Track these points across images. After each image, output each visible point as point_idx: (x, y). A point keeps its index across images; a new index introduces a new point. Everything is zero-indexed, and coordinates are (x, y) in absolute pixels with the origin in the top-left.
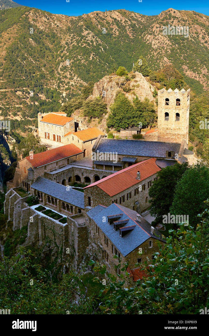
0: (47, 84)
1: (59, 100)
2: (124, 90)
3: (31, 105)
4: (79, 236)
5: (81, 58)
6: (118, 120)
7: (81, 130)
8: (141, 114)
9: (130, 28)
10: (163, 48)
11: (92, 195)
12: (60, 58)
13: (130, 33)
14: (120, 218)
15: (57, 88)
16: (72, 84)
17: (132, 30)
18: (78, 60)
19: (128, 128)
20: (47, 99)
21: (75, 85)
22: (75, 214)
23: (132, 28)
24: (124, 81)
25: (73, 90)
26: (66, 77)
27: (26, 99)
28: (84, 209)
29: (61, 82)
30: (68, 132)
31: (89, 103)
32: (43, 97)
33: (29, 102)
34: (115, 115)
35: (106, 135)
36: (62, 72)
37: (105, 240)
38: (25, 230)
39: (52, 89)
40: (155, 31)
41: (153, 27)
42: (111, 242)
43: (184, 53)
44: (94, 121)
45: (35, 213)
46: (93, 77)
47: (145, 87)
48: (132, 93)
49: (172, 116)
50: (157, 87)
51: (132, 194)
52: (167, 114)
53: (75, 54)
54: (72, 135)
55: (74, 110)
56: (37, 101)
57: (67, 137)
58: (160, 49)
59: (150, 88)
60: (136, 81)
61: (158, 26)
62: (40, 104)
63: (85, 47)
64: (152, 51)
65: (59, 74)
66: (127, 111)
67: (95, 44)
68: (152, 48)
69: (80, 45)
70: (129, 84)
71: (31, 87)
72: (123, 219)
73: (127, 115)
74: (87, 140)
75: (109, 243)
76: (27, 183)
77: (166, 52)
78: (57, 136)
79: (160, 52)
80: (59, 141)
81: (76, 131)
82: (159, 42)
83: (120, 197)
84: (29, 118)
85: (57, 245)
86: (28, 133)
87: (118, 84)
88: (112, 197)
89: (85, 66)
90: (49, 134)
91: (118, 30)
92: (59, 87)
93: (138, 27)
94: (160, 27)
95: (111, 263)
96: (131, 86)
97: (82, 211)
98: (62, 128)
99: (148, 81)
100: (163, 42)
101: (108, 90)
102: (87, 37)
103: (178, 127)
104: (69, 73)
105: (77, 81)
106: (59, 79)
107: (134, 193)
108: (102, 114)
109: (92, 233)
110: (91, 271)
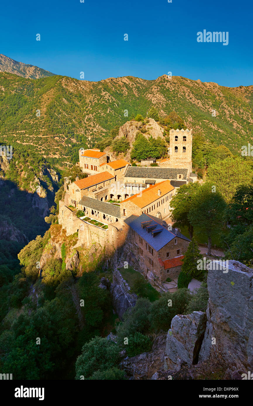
3: (66, 146)
4: (118, 238)
5: (101, 111)
6: (139, 153)
7: (112, 161)
8: (156, 148)
9: (135, 89)
10: (160, 103)
11: (126, 207)
12: (86, 112)
13: (136, 93)
14: (150, 223)
17: (137, 91)
19: (146, 159)
22: (114, 222)
23: (137, 89)
24: (141, 126)
26: (90, 126)
29: (87, 129)
30: (102, 163)
31: (116, 141)
32: (74, 140)
33: (65, 144)
34: (136, 149)
35: (131, 164)
36: (88, 123)
37: (140, 240)
39: (80, 135)
40: (154, 91)
41: (152, 88)
42: (145, 241)
43: (175, 107)
44: (121, 154)
47: (157, 129)
48: (147, 134)
49: (180, 149)
50: (165, 129)
51: (155, 206)
52: (176, 148)
53: (97, 109)
54: (106, 165)
55: (105, 147)
58: (158, 104)
59: (161, 129)
60: (150, 125)
61: (156, 87)
62: (72, 146)
64: (152, 105)
65: (86, 124)
66: (146, 146)
67: (110, 101)
70: (145, 127)
72: (153, 224)
73: (146, 149)
74: (117, 168)
75: (143, 242)
76: (75, 201)
77: (163, 106)
78: (94, 166)
80: (95, 169)
81: (108, 162)
83: (147, 209)
84: (64, 156)
88: (142, 209)
89: (104, 117)
90: (88, 165)
92: (86, 133)
93: (141, 88)
95: (146, 257)
96: (146, 129)
97: (119, 220)
98: (98, 160)
99: (158, 124)
101: (129, 132)
102: (105, 97)
103: (185, 157)
106: (86, 127)
108: (126, 150)
109: (128, 235)
110: (129, 263)
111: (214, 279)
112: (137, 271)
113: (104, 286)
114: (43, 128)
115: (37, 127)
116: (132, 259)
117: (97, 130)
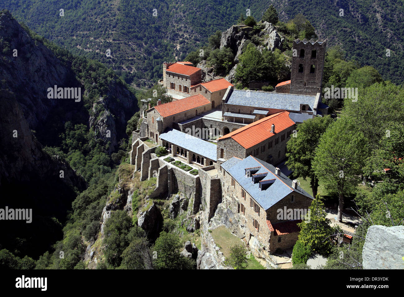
4: (212, 188)
11: (225, 146)
14: (257, 171)
15: (171, 41)
22: (206, 166)
26: (180, 29)
28: (216, 162)
29: (175, 35)
30: (195, 83)
36: (177, 25)
37: (242, 193)
39: (165, 41)
42: (249, 195)
45: (164, 163)
51: (266, 147)
55: (200, 60)
65: (173, 26)
74: (216, 91)
75: (247, 196)
78: (184, 86)
83: (255, 150)
88: (247, 149)
92: (173, 39)
95: (249, 217)
97: (214, 163)
103: (312, 80)
106: (174, 31)
107: (268, 146)
109: (226, 185)
110: (224, 224)
111: (374, 251)
112: (235, 235)
113: (189, 253)
114: (115, 29)
115: (105, 27)
116: (230, 218)
117: (190, 35)
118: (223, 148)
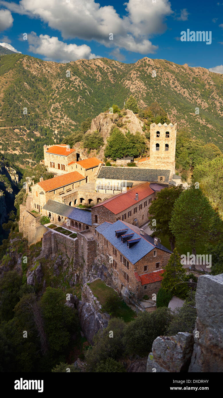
0: (41, 122)
1: (52, 137)
2: (118, 125)
3: (28, 141)
4: (89, 248)
5: (70, 100)
6: (114, 150)
7: (82, 160)
8: (134, 146)
9: (111, 74)
10: (140, 92)
11: (98, 213)
12: (51, 100)
13: (111, 79)
14: (126, 232)
15: (50, 127)
16: (63, 123)
17: (113, 76)
18: (67, 102)
19: (123, 157)
20: (41, 135)
21: (65, 124)
22: (83, 230)
23: (113, 75)
24: (117, 118)
25: (63, 128)
26: (57, 117)
27: (23, 136)
28: (91, 226)
29: (53, 121)
30: (71, 162)
31: (88, 136)
32: (38, 134)
33: (26, 138)
34: (111, 146)
35: (104, 164)
36: (54, 113)
37: (114, 251)
38: (39, 244)
39: (45, 127)
40: (132, 77)
41: (130, 74)
42: (119, 252)
43: (157, 97)
44: (93, 152)
45: (48, 230)
46: (81, 117)
47: (136, 122)
48: (124, 128)
49: (162, 147)
50: (145, 123)
51: (132, 212)
52: (158, 145)
53: (64, 96)
54: (76, 164)
55: (74, 142)
56: (33, 138)
57: (71, 165)
58: (137, 93)
59: (140, 123)
60: (127, 118)
61: (135, 72)
62: (36, 140)
63: (73, 90)
64: (130, 94)
65: (51, 114)
66: (122, 143)
67: (81, 88)
68: (131, 92)
69: (68, 88)
70: (122, 120)
71: (27, 125)
72: (129, 233)
73: (122, 146)
74: (89, 168)
75: (118, 253)
76: (39, 205)
77: (143, 95)
78: (62, 165)
79: (137, 95)
80: (63, 169)
81: (78, 160)
82: (136, 87)
83: (123, 215)
84: (26, 152)
85: (68, 257)
86: (26, 165)
87: (112, 120)
88: (116, 215)
89: (73, 107)
90: (54, 163)
91: (101, 76)
92: (51, 125)
93: (118, 73)
94: (137, 74)
95: (120, 270)
96: (123, 122)
97: (89, 227)
98: (66, 158)
99: (138, 117)
100: (139, 86)
101: (103, 125)
102: (74, 82)
103: (167, 156)
104: (59, 114)
105: (67, 120)
106: (52, 118)
108: (100, 146)
109: (101, 245)
110: (100, 277)
112: (110, 286)
116: (105, 273)
118: (97, 214)
